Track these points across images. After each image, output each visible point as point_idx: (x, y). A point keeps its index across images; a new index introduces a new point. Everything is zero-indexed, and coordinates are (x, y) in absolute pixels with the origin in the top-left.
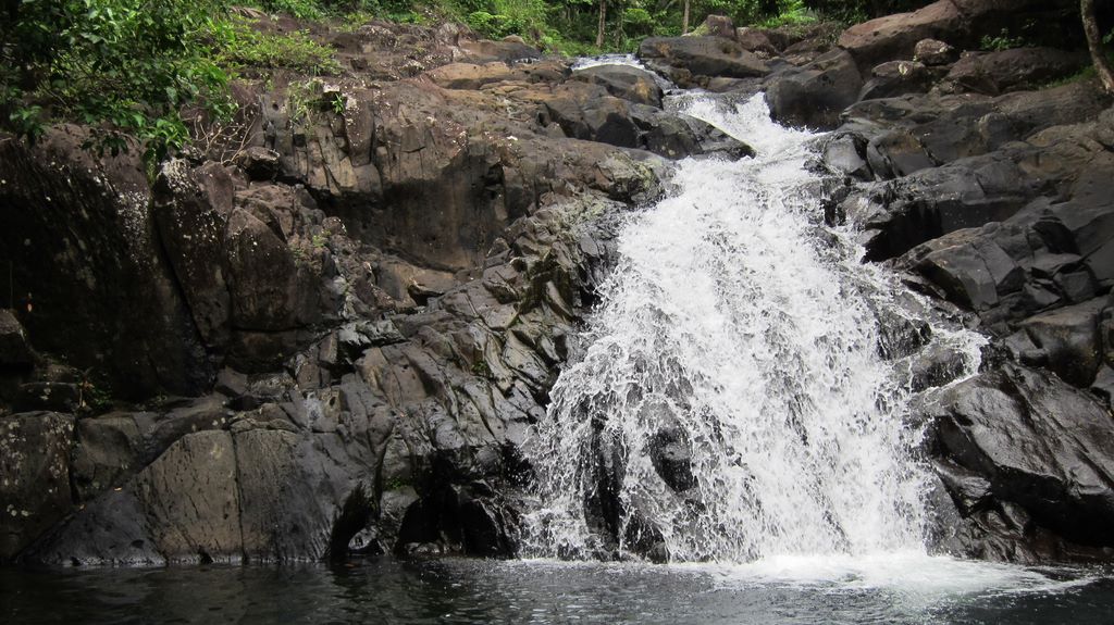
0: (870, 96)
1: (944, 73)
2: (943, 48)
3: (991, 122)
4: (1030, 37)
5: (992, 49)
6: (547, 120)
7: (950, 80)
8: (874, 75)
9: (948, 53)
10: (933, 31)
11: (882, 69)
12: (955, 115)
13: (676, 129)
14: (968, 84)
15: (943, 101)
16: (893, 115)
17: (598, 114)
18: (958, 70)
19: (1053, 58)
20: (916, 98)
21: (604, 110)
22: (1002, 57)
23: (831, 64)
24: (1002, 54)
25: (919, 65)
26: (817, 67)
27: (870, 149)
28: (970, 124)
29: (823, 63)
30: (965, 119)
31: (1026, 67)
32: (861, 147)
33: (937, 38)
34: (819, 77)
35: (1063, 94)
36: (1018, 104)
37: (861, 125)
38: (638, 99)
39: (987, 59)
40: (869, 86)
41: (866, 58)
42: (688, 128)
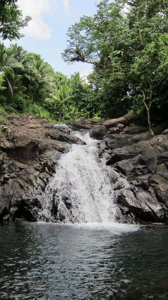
0: (109, 134)
1: (123, 130)
2: (122, 125)
3: (131, 140)
4: (139, 124)
5: (132, 126)
6: (48, 136)
7: (124, 131)
8: (110, 130)
9: (124, 126)
10: (121, 122)
11: (111, 129)
12: (124, 138)
13: (72, 139)
14: (127, 132)
15: (122, 135)
16: (113, 138)
17: (57, 135)
18: (125, 130)
19: (143, 128)
20: (117, 135)
21: (59, 134)
22: (133, 128)
23: (102, 128)
24: (133, 127)
25: (118, 128)
26: (99, 128)
27: (108, 144)
28: (127, 140)
29: (100, 127)
30: (126, 139)
31: (138, 130)
32: (106, 143)
33: (121, 124)
34: (99, 130)
35: (144, 135)
36: (136, 137)
37: (107, 139)
38: (65, 132)
39: (130, 128)
40: (109, 132)
41: (108, 127)
42: (74, 138)
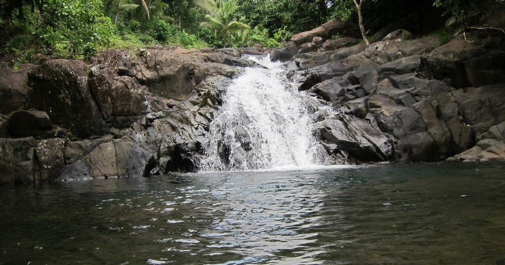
0: (300, 53)
1: (321, 46)
2: (320, 39)
3: (335, 56)
4: (345, 35)
5: (335, 39)
6: (207, 60)
7: (323, 47)
8: (301, 47)
9: (322, 40)
10: (318, 35)
11: (303, 45)
12: (324, 55)
13: (245, 62)
14: (328, 48)
15: (320, 53)
16: (306, 57)
17: (222, 59)
18: (325, 45)
19: (351, 40)
20: (313, 53)
21: (224, 57)
22: (337, 40)
23: (289, 45)
24: (338, 39)
25: (314, 44)
26: (285, 46)
27: (300, 64)
28: (329, 57)
29: (287, 45)
30: (327, 56)
31: (344, 42)
32: (298, 64)
33: (319, 36)
34: (285, 49)
35: (355, 48)
36: (342, 51)
37: (298, 60)
38: (234, 56)
39: (333, 41)
40: (300, 50)
41: (299, 43)
42: (248, 62)
